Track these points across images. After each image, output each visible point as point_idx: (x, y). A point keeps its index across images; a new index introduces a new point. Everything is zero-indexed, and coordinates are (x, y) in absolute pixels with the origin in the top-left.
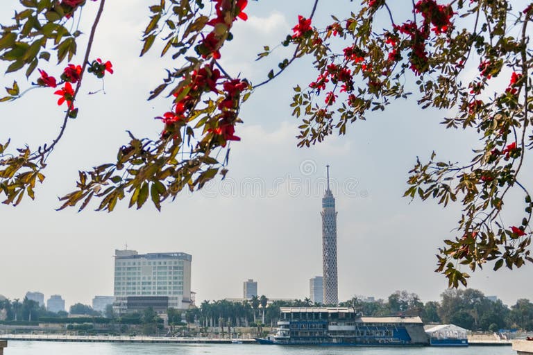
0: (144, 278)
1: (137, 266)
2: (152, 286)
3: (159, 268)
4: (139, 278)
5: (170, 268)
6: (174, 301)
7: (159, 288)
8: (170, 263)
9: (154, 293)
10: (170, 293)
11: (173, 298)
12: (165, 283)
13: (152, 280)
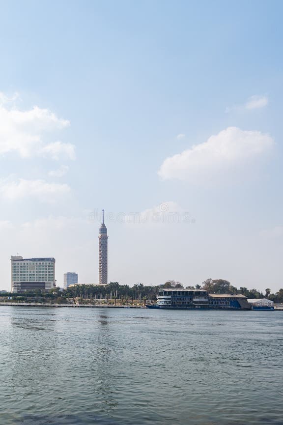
0: (30, 272)
1: (26, 265)
2: (35, 276)
3: (39, 266)
4: (27, 272)
5: (46, 266)
6: (49, 285)
7: (40, 278)
8: (46, 263)
9: (37, 280)
10: (46, 280)
11: (48, 283)
12: (43, 275)
13: (35, 273)
